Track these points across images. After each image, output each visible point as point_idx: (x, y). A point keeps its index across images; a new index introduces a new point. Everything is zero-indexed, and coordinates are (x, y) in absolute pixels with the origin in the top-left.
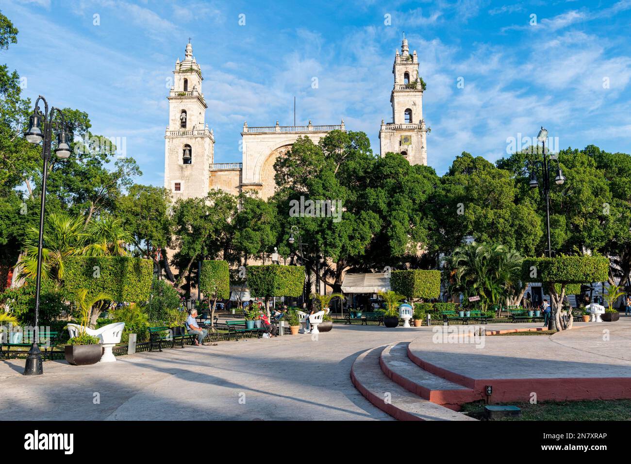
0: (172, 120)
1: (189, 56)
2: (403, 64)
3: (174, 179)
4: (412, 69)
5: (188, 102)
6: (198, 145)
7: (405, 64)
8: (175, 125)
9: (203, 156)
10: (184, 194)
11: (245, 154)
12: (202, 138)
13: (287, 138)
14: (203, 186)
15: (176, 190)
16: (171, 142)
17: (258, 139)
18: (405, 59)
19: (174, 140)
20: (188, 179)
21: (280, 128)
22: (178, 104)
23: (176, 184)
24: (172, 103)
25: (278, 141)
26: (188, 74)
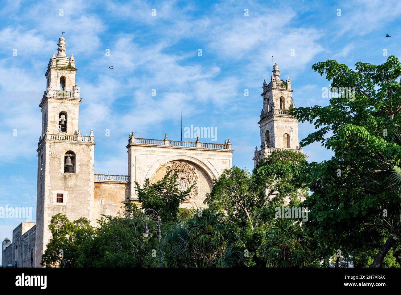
0: (51, 122)
1: (62, 51)
2: (279, 90)
3: (57, 189)
4: (287, 95)
5: (69, 104)
6: (82, 153)
7: (281, 90)
8: (54, 128)
9: (88, 165)
10: (68, 207)
11: (134, 167)
12: (87, 145)
13: (177, 153)
14: (88, 199)
15: (57, 201)
16: (52, 146)
17: (147, 151)
18: (280, 85)
19: (56, 145)
20: (72, 190)
21: (169, 142)
22: (58, 104)
23: (58, 195)
24: (51, 102)
25: (168, 155)
26: (66, 72)
